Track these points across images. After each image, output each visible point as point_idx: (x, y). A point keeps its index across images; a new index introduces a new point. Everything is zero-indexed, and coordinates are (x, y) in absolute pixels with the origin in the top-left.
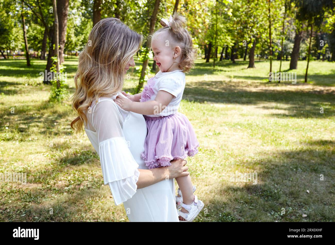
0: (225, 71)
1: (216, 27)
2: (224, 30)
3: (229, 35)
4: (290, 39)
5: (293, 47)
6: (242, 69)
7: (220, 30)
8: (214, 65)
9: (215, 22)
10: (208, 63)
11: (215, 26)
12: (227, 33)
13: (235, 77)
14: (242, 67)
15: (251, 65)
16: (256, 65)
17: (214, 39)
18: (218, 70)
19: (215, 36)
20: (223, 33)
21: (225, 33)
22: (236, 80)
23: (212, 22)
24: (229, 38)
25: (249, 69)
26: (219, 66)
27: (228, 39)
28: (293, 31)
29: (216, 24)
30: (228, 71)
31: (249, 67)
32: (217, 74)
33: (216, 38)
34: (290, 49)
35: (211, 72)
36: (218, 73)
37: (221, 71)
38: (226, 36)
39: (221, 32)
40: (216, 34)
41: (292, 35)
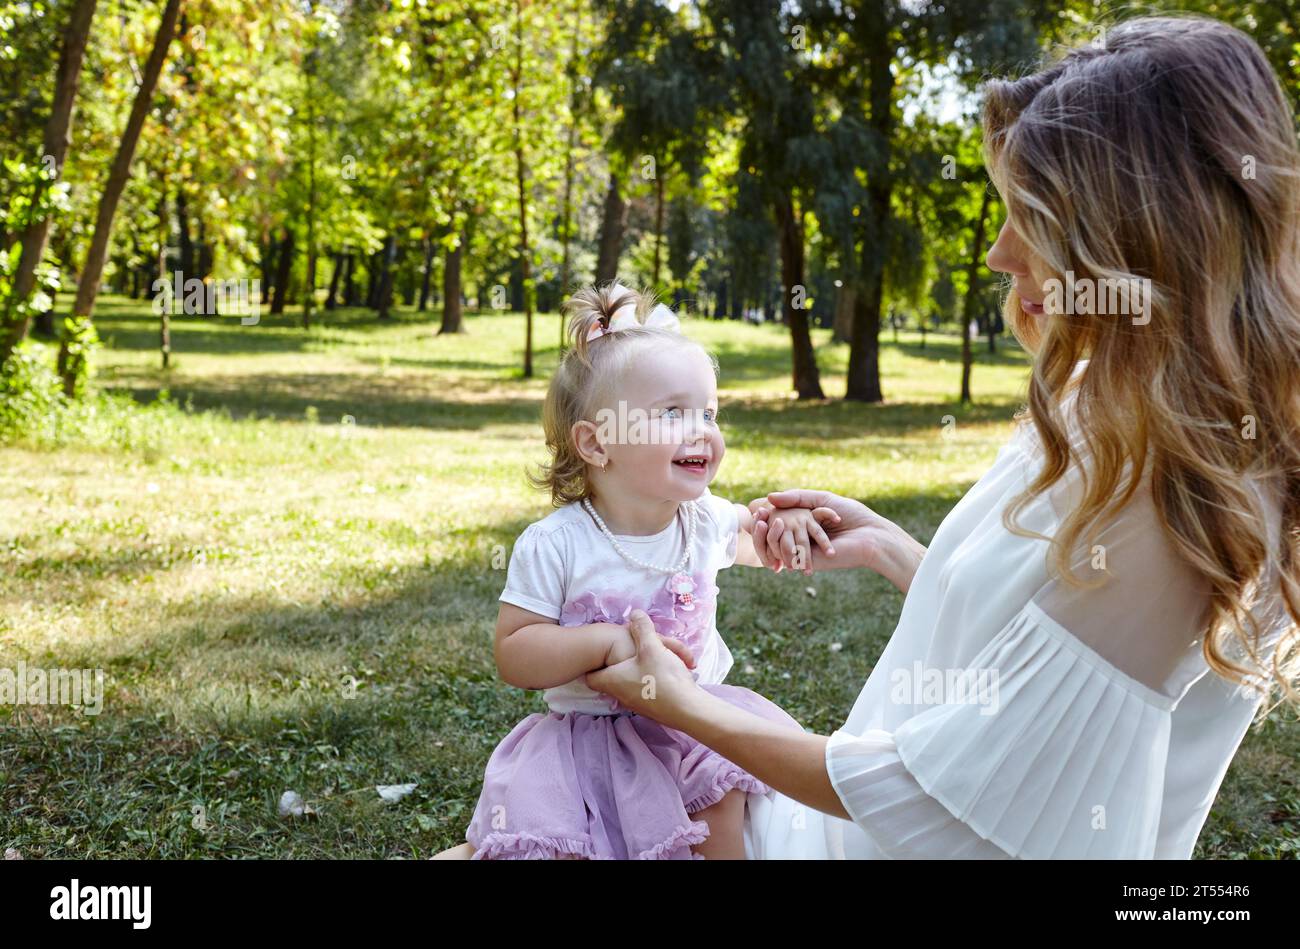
0: (354, 344)
1: (312, 173)
2: (346, 189)
3: (362, 208)
4: (583, 238)
5: (593, 266)
6: (419, 338)
7: (328, 187)
8: (306, 320)
9: (303, 155)
10: (278, 317)
11: (307, 167)
12: (354, 197)
13: (395, 362)
14: (417, 330)
15: (450, 324)
16: (468, 324)
17: (302, 218)
18: (326, 341)
19: (307, 207)
20: (338, 196)
21: (349, 199)
22: (399, 372)
23: (292, 153)
24: (363, 219)
25: (443, 338)
26: (327, 325)
27: (358, 224)
28: (592, 210)
29: (312, 162)
30: (367, 344)
31: (444, 330)
32: (323, 352)
33: (310, 219)
34: (582, 271)
35: (296, 346)
36: (329, 348)
37: (336, 341)
38: (349, 208)
39: (332, 192)
40: (312, 199)
41: (587, 225)
